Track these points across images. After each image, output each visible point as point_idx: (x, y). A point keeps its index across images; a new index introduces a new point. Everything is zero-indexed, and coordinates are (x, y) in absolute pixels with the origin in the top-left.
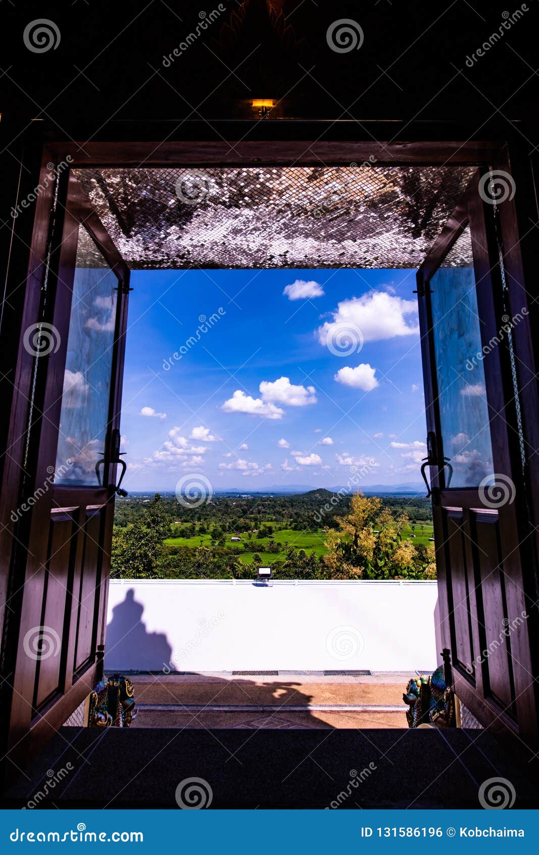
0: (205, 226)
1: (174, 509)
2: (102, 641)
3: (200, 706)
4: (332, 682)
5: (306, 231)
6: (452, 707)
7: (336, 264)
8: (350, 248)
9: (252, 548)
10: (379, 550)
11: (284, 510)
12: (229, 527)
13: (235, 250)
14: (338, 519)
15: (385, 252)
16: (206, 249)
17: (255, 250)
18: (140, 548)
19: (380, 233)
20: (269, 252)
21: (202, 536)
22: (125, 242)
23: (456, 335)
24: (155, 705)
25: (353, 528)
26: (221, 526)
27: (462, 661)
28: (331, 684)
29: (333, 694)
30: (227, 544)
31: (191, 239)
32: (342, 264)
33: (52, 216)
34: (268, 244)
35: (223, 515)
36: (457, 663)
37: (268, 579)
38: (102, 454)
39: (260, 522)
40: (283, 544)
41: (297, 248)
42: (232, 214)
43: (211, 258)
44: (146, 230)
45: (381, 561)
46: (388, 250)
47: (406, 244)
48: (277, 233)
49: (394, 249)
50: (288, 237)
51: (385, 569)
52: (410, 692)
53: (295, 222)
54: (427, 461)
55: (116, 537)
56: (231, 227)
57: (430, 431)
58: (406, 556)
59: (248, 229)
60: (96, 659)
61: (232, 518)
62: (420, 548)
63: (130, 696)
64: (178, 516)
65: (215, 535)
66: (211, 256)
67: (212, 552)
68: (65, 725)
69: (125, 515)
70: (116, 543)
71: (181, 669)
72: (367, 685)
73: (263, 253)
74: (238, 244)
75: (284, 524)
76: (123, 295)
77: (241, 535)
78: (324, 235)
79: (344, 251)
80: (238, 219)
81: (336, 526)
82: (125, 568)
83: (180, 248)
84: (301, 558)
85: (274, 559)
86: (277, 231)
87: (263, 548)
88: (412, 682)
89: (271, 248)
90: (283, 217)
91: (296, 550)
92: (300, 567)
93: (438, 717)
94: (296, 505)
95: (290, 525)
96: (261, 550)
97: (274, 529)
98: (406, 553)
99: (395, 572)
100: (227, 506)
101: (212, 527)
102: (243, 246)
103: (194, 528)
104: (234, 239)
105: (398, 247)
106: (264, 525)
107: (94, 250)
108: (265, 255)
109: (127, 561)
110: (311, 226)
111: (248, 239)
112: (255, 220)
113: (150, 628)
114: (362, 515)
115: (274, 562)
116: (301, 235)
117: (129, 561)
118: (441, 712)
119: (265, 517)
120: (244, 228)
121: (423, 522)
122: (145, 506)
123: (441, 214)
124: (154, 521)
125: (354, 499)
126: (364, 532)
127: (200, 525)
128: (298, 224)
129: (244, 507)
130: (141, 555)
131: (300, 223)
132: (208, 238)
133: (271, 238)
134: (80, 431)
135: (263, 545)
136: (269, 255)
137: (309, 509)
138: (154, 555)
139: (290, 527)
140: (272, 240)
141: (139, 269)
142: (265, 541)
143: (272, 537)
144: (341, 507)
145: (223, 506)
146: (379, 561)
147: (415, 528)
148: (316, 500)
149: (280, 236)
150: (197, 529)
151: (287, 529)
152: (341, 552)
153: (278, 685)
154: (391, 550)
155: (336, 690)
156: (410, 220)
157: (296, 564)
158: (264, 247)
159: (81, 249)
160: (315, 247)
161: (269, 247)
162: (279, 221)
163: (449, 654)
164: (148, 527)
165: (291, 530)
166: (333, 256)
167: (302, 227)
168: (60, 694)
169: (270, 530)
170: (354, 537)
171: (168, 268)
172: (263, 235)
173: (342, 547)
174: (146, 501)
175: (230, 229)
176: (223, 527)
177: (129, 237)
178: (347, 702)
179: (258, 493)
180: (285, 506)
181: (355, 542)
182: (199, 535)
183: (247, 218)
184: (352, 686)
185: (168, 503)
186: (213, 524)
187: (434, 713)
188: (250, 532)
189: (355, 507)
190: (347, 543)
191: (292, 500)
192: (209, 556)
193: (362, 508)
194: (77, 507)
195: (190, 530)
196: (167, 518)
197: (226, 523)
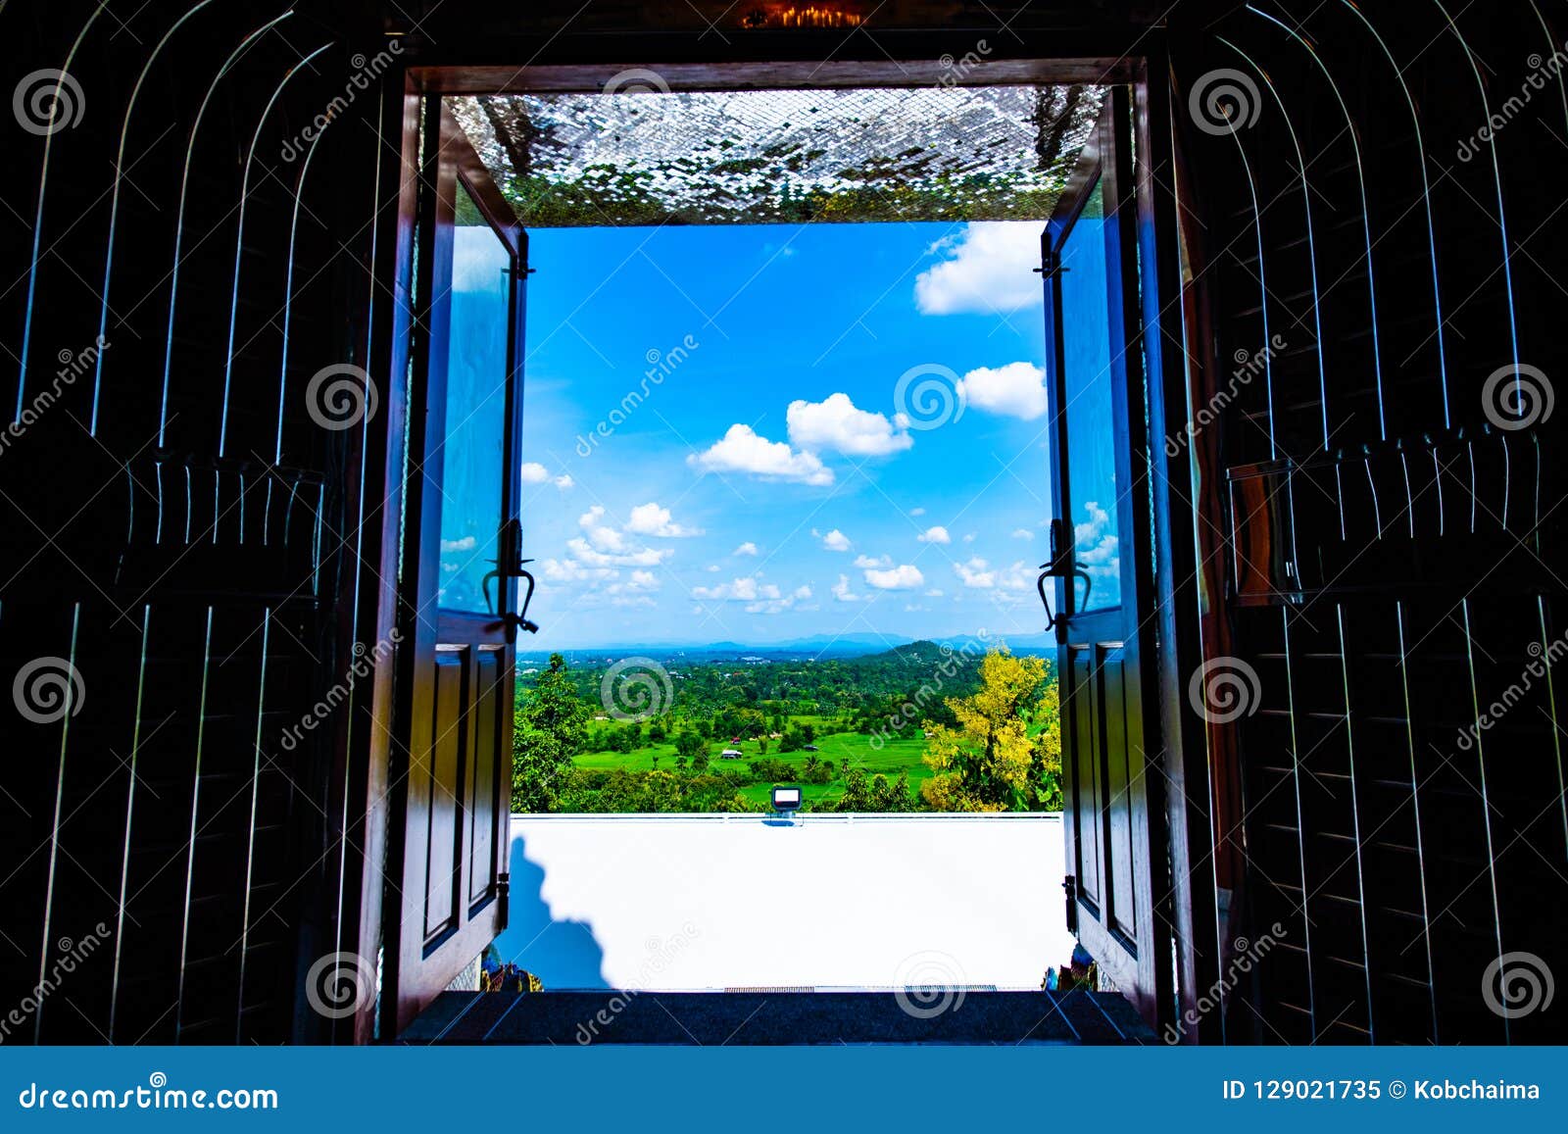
1: (592, 687)
2: (504, 868)
9: (767, 774)
10: (1042, 768)
11: (838, 689)
12: (717, 727)
14: (952, 705)
21: (656, 748)
25: (986, 721)
26: (698, 725)
27: (1087, 888)
30: (712, 764)
35: (702, 701)
36: (1083, 893)
37: (794, 812)
38: (494, 562)
39: (786, 715)
40: (838, 764)
45: (1044, 791)
54: (1049, 568)
60: (498, 895)
61: (724, 708)
64: (601, 705)
65: (686, 746)
67: (678, 782)
75: (840, 719)
76: (519, 281)
77: (744, 744)
81: (953, 723)
84: (875, 792)
85: (816, 796)
87: (792, 772)
91: (865, 776)
94: (866, 677)
95: (852, 723)
97: (816, 731)
100: (711, 680)
101: (678, 729)
103: (637, 730)
106: (796, 724)
114: (1004, 694)
115: (809, 792)
119: (797, 706)
122: (529, 681)
124: (549, 713)
125: (987, 661)
126: (1007, 729)
127: (652, 722)
129: (750, 683)
130: (524, 786)
135: (792, 766)
137: (894, 686)
138: (553, 785)
139: (852, 727)
142: (797, 759)
143: (812, 749)
144: (962, 681)
145: (703, 681)
146: (1039, 792)
148: (911, 667)
150: (645, 731)
151: (843, 730)
152: (959, 775)
163: (1073, 882)
164: (538, 728)
165: (855, 733)
168: (452, 929)
169: (808, 735)
170: (985, 741)
173: (962, 763)
174: (530, 671)
176: (703, 728)
180: (842, 681)
181: (989, 752)
182: (650, 746)
185: (579, 675)
186: (680, 720)
188: (763, 737)
189: (990, 676)
190: (971, 754)
191: (857, 666)
192: (673, 791)
193: (1004, 678)
194: (466, 646)
195: (629, 734)
196: (579, 710)
197: (709, 717)
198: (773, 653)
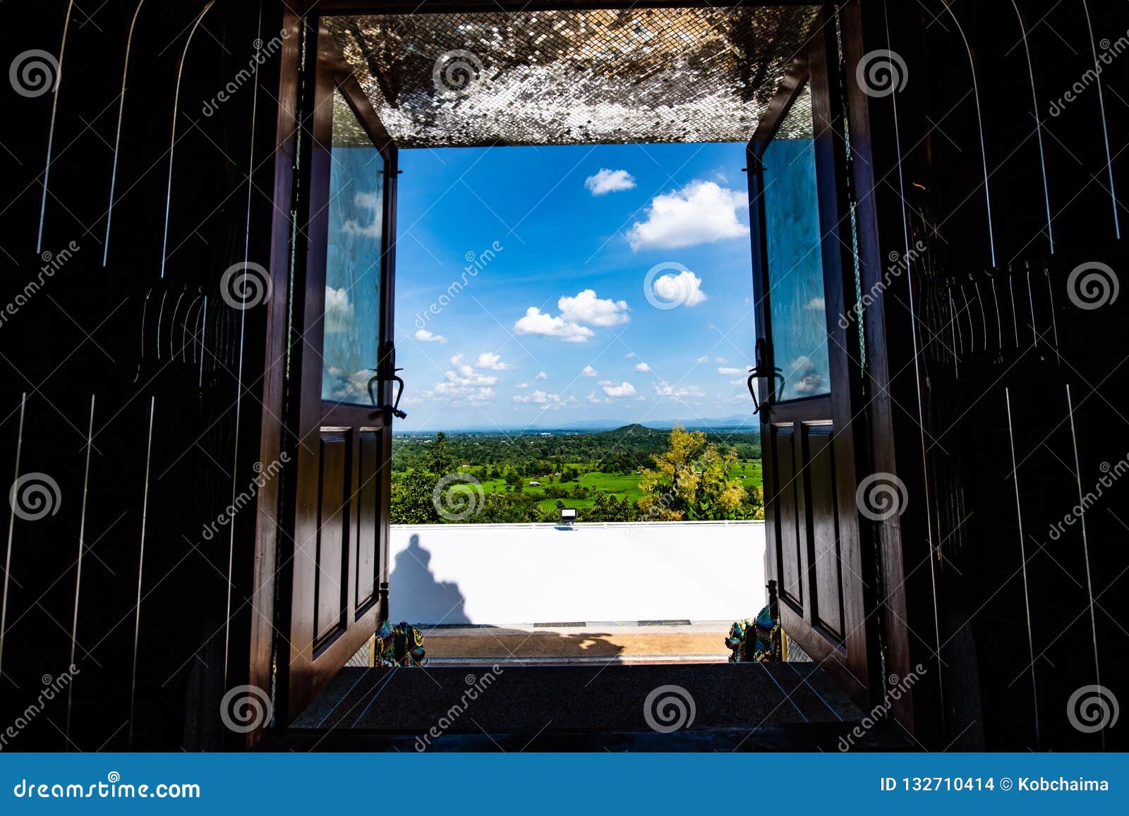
0: (487, 90)
1: (461, 450)
2: (385, 578)
3: (498, 658)
4: (645, 632)
5: (612, 94)
6: (778, 647)
7: (648, 137)
8: (665, 116)
9: (552, 494)
10: (703, 491)
11: (591, 450)
12: (527, 470)
13: (525, 120)
14: (654, 458)
15: (709, 121)
16: (490, 120)
17: (550, 120)
18: (423, 495)
19: (702, 96)
20: (566, 123)
21: (495, 482)
22: (390, 113)
23: (791, 220)
24: (447, 658)
25: (672, 467)
26: (517, 469)
27: (789, 592)
28: (646, 635)
29: (648, 644)
30: (525, 489)
31: (471, 108)
32: (656, 138)
33: (301, 76)
34: (565, 113)
35: (519, 456)
36: (783, 594)
37: (573, 522)
38: (375, 370)
39: (563, 463)
40: (590, 488)
41: (601, 117)
42: (520, 74)
43: (496, 132)
44: (414, 96)
45: (705, 504)
46: (712, 118)
47: (734, 110)
48: (577, 98)
49: (719, 117)
50: (589, 103)
51: (709, 513)
52: (734, 636)
53: (597, 83)
54: (755, 372)
55: (394, 484)
56: (519, 90)
57: (759, 337)
58: (733, 498)
59: (540, 93)
60: (380, 597)
61: (530, 460)
62: (750, 490)
63: (420, 645)
64: (466, 459)
65: (511, 480)
66: (496, 129)
67: (507, 499)
68: (347, 665)
69: (403, 458)
70: (395, 489)
71: (475, 622)
72: (686, 636)
73: (560, 125)
74: (529, 112)
75: (591, 465)
76: (391, 179)
77: (541, 479)
78: (633, 99)
79: (658, 120)
80: (527, 80)
81: (653, 466)
82: (407, 517)
83: (457, 119)
84: (611, 504)
85: (579, 504)
86: (575, 95)
87: (567, 493)
88: (735, 625)
89: (568, 117)
90: (583, 77)
91: (605, 495)
92: (611, 513)
93: (763, 659)
94: (605, 443)
95: (598, 467)
96: (565, 495)
97: (579, 472)
98: (734, 494)
99: (721, 514)
100: (524, 446)
101: (506, 471)
102: (535, 116)
103: (485, 472)
104: (524, 106)
105: (724, 114)
106: (568, 468)
107: (352, 124)
108: (561, 127)
109: (409, 510)
110: (617, 87)
111: (541, 106)
112: (548, 81)
113: (439, 577)
114: (682, 452)
115: (580, 508)
116: (605, 100)
117: (410, 509)
118: (767, 653)
119: (569, 458)
120: (535, 92)
121: (754, 461)
122: (426, 447)
123: (778, 70)
124: (437, 464)
125: (673, 434)
126: (684, 471)
127: (492, 468)
128: (601, 85)
129: (544, 447)
130: (424, 503)
131: (604, 84)
132: (492, 106)
133: (568, 105)
134: (348, 341)
135: (566, 490)
136: (566, 127)
137: (620, 447)
139: (598, 469)
140: (569, 107)
141: (408, 148)
142: (569, 486)
143: (577, 481)
144: (658, 444)
145: (519, 446)
146: (702, 504)
147: (746, 467)
148: (628, 437)
149: (579, 102)
150: (489, 472)
151: (594, 471)
152: (658, 495)
153: (586, 636)
154: (716, 492)
155: (651, 641)
156: (738, 79)
157: (606, 510)
158: (560, 117)
159: (338, 124)
160: (623, 116)
161: (566, 116)
162: (578, 82)
163: (775, 585)
164: (431, 471)
165: (599, 472)
166: (645, 127)
167: (607, 89)
168: (342, 630)
169: (575, 473)
170: (673, 477)
171: (443, 146)
172: (559, 101)
173: (659, 489)
174: (428, 441)
175: (518, 93)
176: (520, 470)
177: (395, 106)
178: (662, 652)
179: (560, 430)
180: (592, 445)
181: (675, 483)
182: (492, 480)
183: (539, 79)
184: (669, 636)
185: (454, 443)
186: (508, 466)
187: (759, 655)
188: (551, 475)
189: (675, 443)
190: (665, 485)
191: (600, 437)
192: (504, 504)
193: (682, 443)
194: (350, 428)
195: (481, 474)
196: (453, 461)
197: (523, 465)
198: (556, 431)
